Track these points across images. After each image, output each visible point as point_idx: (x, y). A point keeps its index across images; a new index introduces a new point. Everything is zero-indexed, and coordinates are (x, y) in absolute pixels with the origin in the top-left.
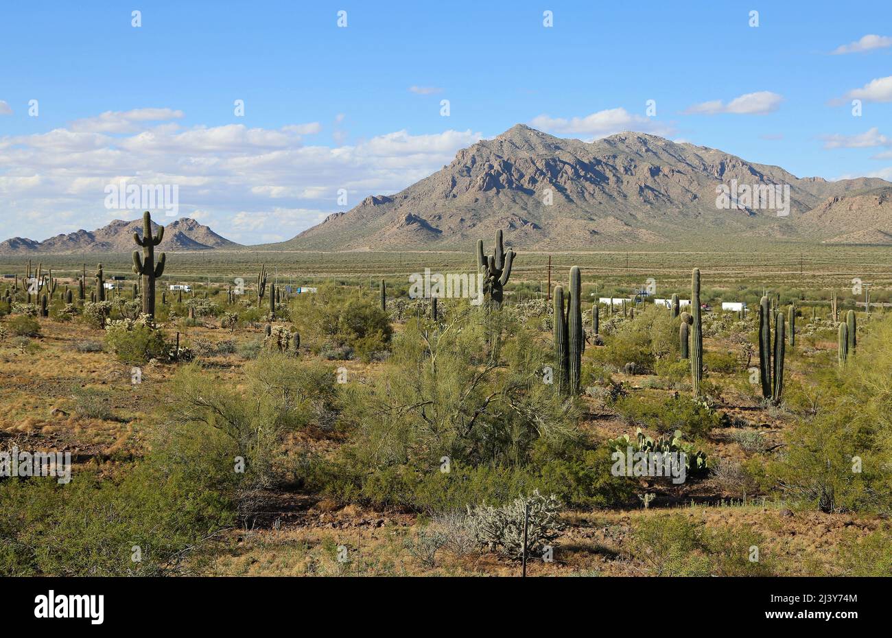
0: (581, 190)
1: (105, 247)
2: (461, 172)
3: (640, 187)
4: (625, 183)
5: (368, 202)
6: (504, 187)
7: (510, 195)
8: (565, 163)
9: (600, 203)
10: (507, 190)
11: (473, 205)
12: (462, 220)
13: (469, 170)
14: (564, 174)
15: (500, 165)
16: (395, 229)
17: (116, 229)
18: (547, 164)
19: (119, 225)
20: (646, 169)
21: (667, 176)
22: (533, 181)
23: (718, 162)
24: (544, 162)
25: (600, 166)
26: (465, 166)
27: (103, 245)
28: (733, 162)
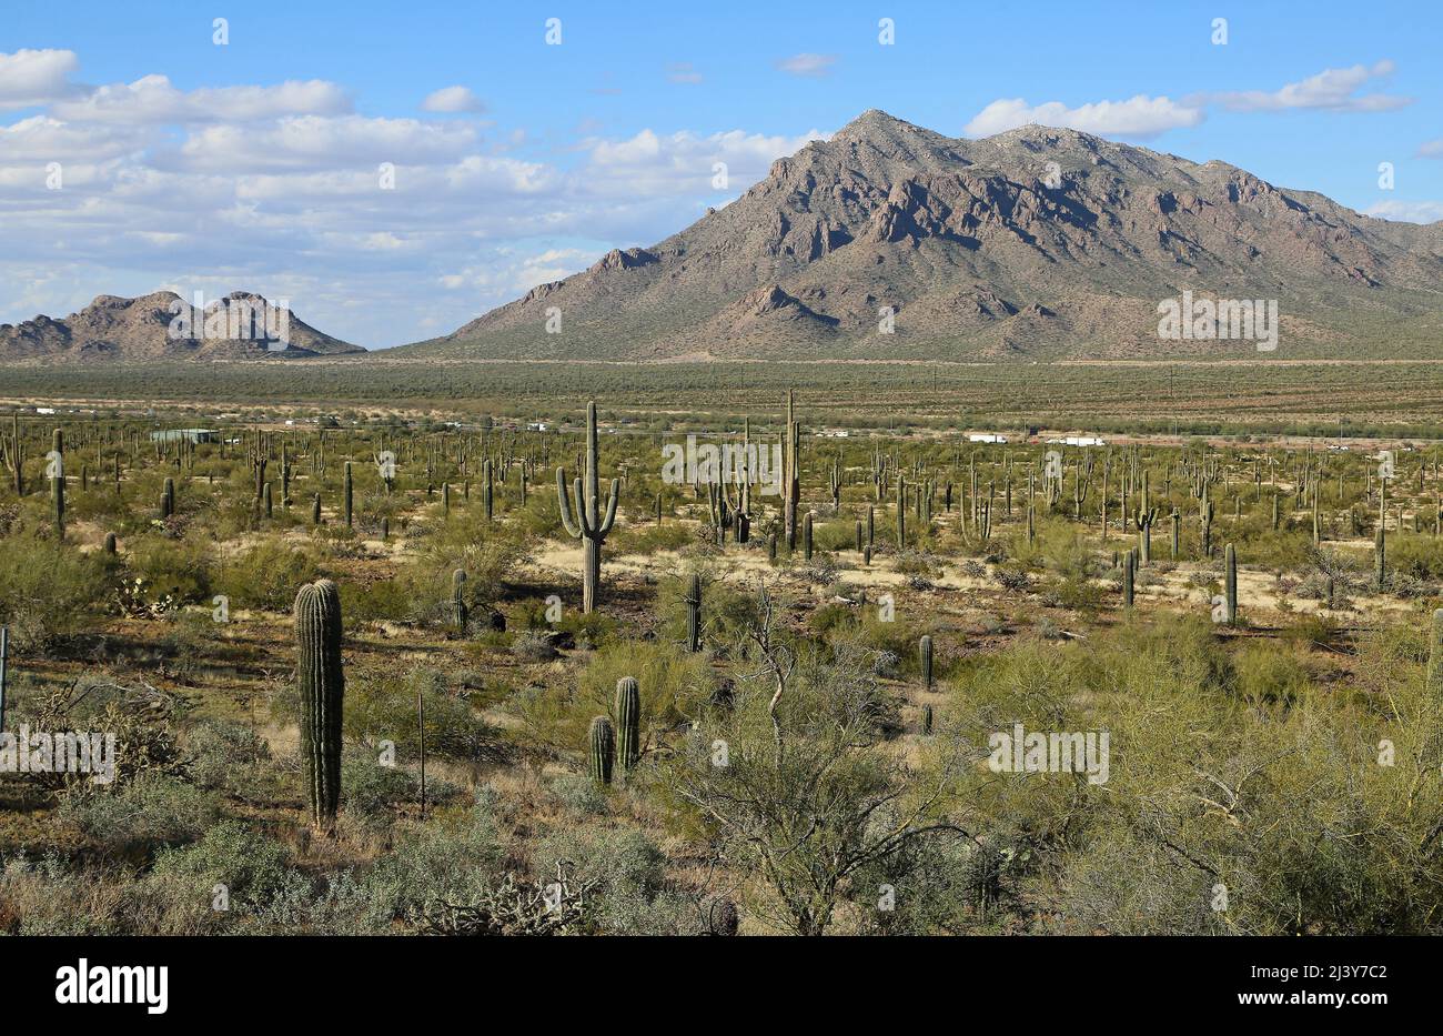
0: (1061, 239)
1: (105, 352)
2: (791, 203)
3: (1161, 233)
4: (1128, 225)
5: (610, 261)
6: (927, 235)
7: (939, 249)
8: (1020, 187)
9: (1103, 265)
10: (931, 240)
11: (876, 269)
12: (870, 299)
13: (805, 200)
14: (1023, 208)
15: (905, 191)
16: (751, 316)
17: (109, 315)
18: (990, 189)
19: (113, 306)
20: (1151, 198)
21: (1189, 211)
22: (971, 221)
23: (1223, 185)
24: (983, 185)
25: (1073, 193)
26: (796, 191)
27: (101, 347)
28: (1252, 184)
